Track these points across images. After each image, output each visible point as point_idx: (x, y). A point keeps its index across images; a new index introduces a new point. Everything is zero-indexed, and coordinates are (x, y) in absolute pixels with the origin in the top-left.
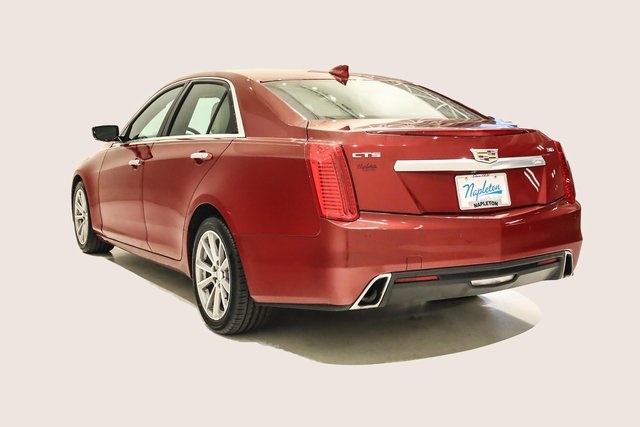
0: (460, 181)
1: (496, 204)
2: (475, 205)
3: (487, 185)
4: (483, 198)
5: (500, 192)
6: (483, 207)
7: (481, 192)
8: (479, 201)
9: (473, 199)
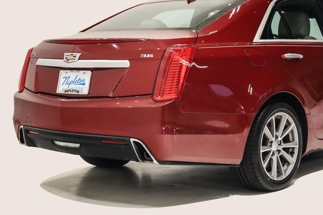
0: (63, 74)
1: (78, 92)
2: (65, 91)
3: (78, 79)
4: (72, 87)
5: (84, 84)
6: (70, 93)
7: (73, 82)
8: (69, 88)
9: (66, 87)
